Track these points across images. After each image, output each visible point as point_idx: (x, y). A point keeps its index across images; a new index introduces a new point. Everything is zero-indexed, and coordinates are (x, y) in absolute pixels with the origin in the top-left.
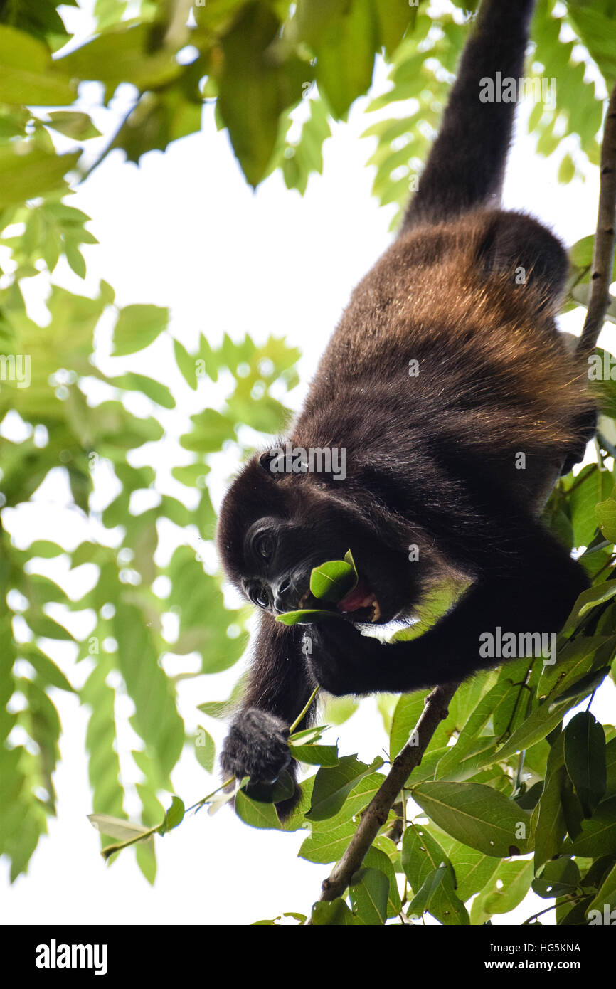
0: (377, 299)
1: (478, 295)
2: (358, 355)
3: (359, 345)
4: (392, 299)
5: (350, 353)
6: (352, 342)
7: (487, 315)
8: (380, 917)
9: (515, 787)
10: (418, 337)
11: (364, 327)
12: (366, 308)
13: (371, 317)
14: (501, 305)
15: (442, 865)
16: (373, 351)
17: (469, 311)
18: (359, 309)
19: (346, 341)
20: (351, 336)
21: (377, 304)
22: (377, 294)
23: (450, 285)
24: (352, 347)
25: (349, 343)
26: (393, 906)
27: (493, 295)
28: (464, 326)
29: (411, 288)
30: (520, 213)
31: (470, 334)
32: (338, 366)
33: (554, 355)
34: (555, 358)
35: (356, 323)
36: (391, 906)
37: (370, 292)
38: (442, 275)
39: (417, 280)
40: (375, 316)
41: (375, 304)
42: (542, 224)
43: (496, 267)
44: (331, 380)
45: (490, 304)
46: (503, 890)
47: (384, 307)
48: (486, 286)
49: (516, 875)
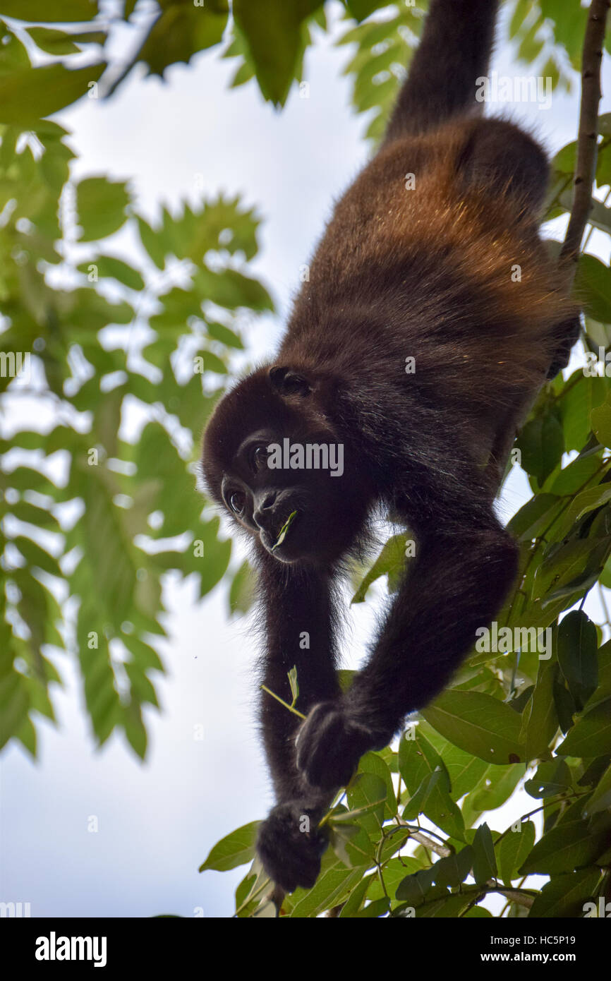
0: (358, 214)
1: (458, 208)
2: (340, 273)
3: (340, 263)
4: (372, 214)
5: (332, 271)
6: (334, 259)
7: (466, 228)
8: (378, 821)
9: (510, 692)
10: (397, 254)
11: (345, 242)
12: (347, 223)
13: (352, 233)
14: (480, 217)
15: (437, 769)
16: (354, 269)
17: (447, 225)
18: (341, 224)
19: (328, 259)
20: (332, 253)
21: (358, 219)
22: (358, 209)
23: (429, 198)
24: (333, 265)
25: (330, 261)
26: (390, 809)
27: (472, 207)
28: (442, 240)
29: (391, 202)
30: (500, 119)
31: (448, 249)
32: (320, 285)
33: (533, 265)
34: (533, 268)
35: (337, 240)
36: (387, 809)
37: (352, 208)
38: (423, 188)
39: (397, 193)
40: (356, 232)
41: (355, 220)
42: (522, 130)
43: (474, 177)
44: (314, 300)
45: (469, 216)
46: (491, 787)
47: (365, 223)
48: (465, 198)
49: (504, 773)
